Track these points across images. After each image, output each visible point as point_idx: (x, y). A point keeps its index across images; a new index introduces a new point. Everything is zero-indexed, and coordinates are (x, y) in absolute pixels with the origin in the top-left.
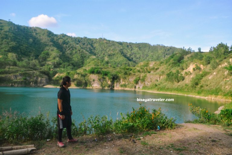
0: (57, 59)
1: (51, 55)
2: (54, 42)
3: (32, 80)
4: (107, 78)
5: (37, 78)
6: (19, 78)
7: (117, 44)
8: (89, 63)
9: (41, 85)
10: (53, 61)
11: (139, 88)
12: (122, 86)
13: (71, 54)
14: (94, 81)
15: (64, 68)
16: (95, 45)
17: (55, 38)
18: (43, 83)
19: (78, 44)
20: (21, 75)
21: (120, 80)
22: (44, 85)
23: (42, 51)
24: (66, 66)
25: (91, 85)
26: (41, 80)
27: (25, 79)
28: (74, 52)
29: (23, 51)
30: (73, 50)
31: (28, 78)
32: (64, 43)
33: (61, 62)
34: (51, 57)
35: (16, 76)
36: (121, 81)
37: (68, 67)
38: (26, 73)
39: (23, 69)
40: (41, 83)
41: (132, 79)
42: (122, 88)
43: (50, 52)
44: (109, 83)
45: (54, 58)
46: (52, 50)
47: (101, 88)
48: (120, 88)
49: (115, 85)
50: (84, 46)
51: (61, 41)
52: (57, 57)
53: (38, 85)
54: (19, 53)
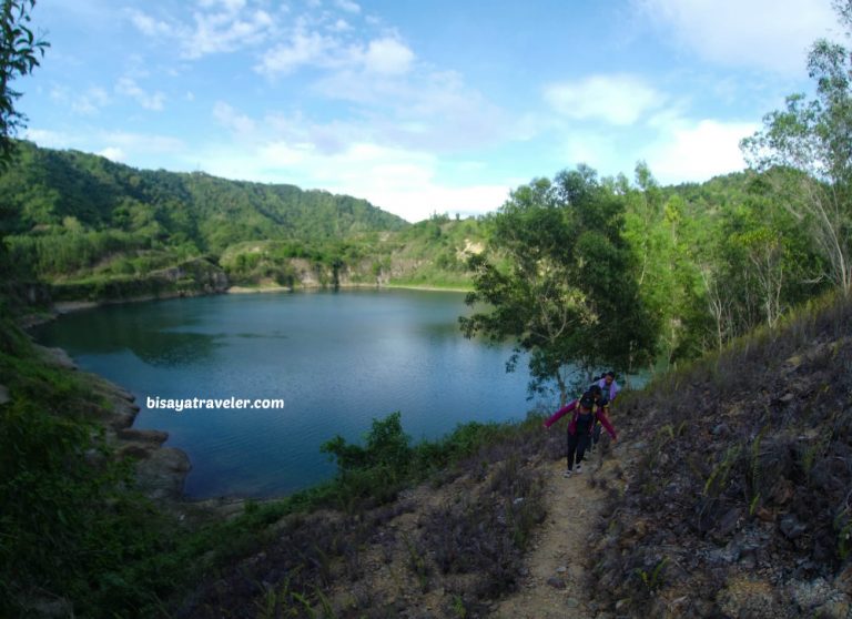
0: (155, 224)
1: (134, 215)
2: (123, 184)
4: (324, 266)
7: (233, 186)
9: (222, 289)
11: (383, 282)
12: (353, 279)
14: (303, 272)
16: (189, 187)
17: (120, 174)
18: (223, 283)
20: (180, 269)
21: (345, 268)
22: (227, 289)
25: (300, 281)
28: (169, 206)
30: (165, 201)
33: (165, 231)
34: (135, 219)
35: (174, 274)
36: (349, 269)
41: (367, 267)
42: (355, 284)
43: (130, 210)
44: (330, 274)
45: (147, 224)
46: (130, 205)
47: (321, 285)
48: (351, 284)
49: (340, 278)
51: (135, 181)
52: (152, 219)
53: (217, 288)
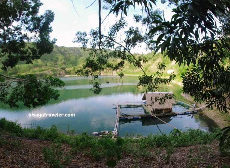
0: (63, 60)
1: (59, 58)
2: (59, 51)
3: (57, 73)
5: (60, 72)
6: (51, 72)
8: (81, 61)
9: (62, 75)
10: (61, 61)
11: (114, 73)
12: (105, 73)
13: (69, 57)
15: (68, 65)
17: (59, 48)
18: (63, 74)
19: (71, 51)
20: (51, 71)
22: (64, 76)
23: (54, 56)
24: (69, 64)
26: (62, 73)
27: (54, 73)
28: (71, 55)
29: (44, 58)
30: (70, 54)
31: (55, 72)
32: (65, 51)
33: (66, 62)
34: (59, 59)
35: (49, 72)
37: (70, 65)
38: (54, 70)
39: (51, 67)
40: (62, 74)
43: (58, 57)
45: (61, 60)
46: (59, 56)
50: (75, 52)
51: (63, 50)
52: (63, 59)
53: (61, 75)
54: (42, 59)
